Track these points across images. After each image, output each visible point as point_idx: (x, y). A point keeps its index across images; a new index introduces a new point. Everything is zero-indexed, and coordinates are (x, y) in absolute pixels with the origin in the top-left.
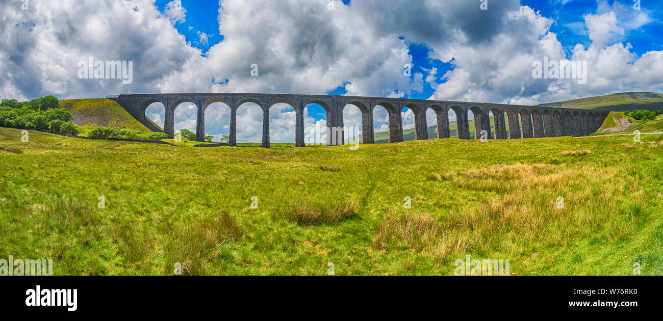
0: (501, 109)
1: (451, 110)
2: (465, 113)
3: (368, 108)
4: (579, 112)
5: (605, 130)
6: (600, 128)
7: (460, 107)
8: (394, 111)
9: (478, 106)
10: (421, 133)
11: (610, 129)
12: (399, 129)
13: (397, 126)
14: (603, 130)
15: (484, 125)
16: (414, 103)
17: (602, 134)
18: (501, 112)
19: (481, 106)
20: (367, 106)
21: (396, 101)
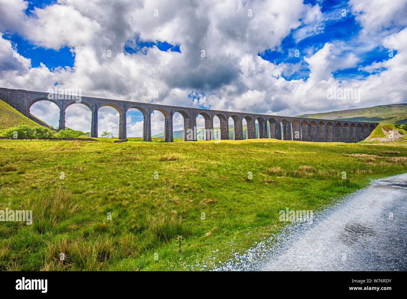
0: (289, 120)
1: (256, 120)
2: (265, 122)
3: (211, 117)
4: (348, 124)
5: (373, 140)
6: (368, 138)
7: (262, 118)
8: (225, 119)
9: (274, 118)
10: (238, 133)
11: (379, 139)
12: (227, 130)
13: (225, 129)
14: (370, 140)
15: (277, 131)
16: (236, 115)
17: (370, 143)
18: (289, 122)
19: (275, 118)
20: (210, 116)
21: (227, 113)
